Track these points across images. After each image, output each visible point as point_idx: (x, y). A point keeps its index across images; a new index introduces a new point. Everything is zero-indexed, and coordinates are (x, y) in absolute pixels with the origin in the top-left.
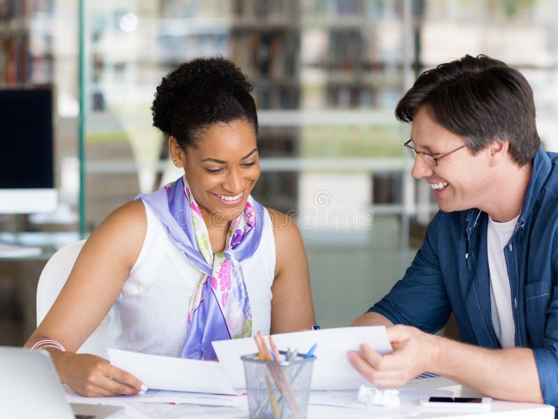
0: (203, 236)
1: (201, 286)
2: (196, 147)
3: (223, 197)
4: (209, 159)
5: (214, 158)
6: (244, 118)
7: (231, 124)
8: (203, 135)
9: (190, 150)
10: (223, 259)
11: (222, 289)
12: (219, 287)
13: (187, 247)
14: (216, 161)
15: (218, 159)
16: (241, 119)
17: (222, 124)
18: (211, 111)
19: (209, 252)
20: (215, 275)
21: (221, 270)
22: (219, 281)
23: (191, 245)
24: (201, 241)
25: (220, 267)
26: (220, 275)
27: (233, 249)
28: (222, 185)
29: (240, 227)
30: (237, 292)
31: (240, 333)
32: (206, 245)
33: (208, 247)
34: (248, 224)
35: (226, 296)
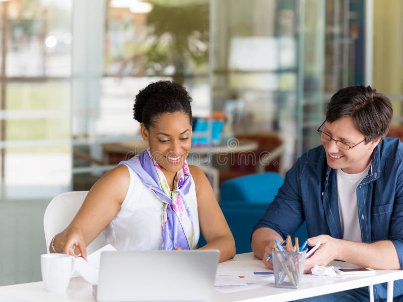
0: (164, 181)
1: (165, 210)
2: (154, 126)
3: (169, 158)
4: (161, 133)
5: (164, 133)
6: (182, 111)
7: (174, 113)
9: (151, 128)
10: (177, 194)
11: (179, 211)
12: (178, 209)
13: (156, 187)
15: (166, 133)
16: (180, 111)
17: (169, 113)
18: (163, 106)
19: (168, 191)
20: (174, 203)
22: (177, 206)
23: (158, 186)
24: (163, 185)
25: (176, 199)
26: (177, 203)
27: (180, 188)
29: (183, 176)
30: (186, 213)
31: (191, 236)
32: (166, 186)
33: (167, 188)
34: (185, 175)
35: (181, 215)
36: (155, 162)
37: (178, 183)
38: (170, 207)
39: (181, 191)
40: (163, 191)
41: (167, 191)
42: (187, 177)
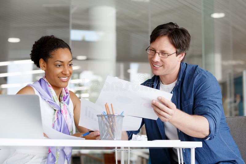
2: (52, 57)
4: (58, 61)
7: (65, 49)
8: (55, 53)
10: (63, 104)
12: (64, 113)
14: (60, 61)
15: (61, 61)
20: (62, 109)
21: (64, 107)
22: (64, 111)
26: (64, 109)
27: (64, 101)
28: (62, 72)
29: (65, 94)
30: (69, 115)
31: (72, 131)
32: (56, 99)
33: (57, 100)
34: (66, 93)
35: (66, 117)
36: (49, 84)
37: (63, 98)
38: (59, 112)
39: (65, 103)
40: (55, 101)
41: (57, 102)
42: (68, 94)
